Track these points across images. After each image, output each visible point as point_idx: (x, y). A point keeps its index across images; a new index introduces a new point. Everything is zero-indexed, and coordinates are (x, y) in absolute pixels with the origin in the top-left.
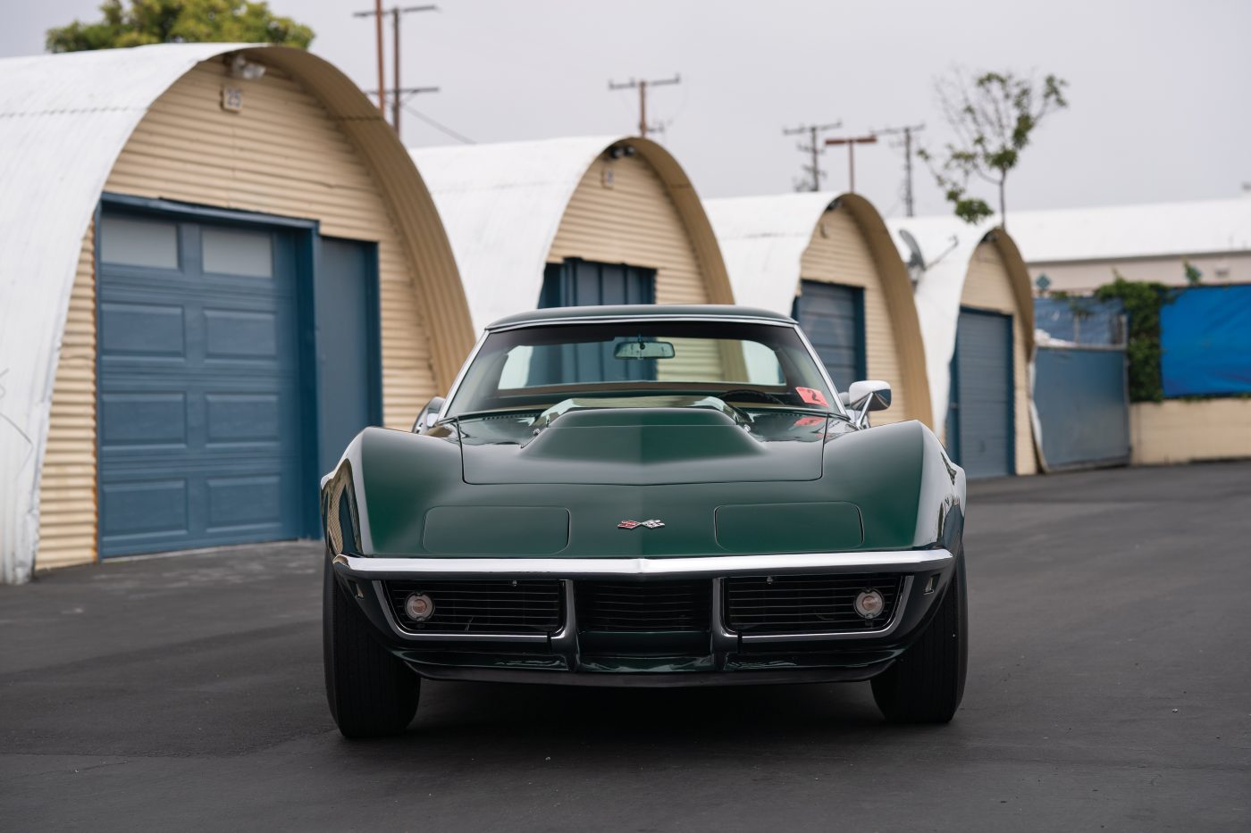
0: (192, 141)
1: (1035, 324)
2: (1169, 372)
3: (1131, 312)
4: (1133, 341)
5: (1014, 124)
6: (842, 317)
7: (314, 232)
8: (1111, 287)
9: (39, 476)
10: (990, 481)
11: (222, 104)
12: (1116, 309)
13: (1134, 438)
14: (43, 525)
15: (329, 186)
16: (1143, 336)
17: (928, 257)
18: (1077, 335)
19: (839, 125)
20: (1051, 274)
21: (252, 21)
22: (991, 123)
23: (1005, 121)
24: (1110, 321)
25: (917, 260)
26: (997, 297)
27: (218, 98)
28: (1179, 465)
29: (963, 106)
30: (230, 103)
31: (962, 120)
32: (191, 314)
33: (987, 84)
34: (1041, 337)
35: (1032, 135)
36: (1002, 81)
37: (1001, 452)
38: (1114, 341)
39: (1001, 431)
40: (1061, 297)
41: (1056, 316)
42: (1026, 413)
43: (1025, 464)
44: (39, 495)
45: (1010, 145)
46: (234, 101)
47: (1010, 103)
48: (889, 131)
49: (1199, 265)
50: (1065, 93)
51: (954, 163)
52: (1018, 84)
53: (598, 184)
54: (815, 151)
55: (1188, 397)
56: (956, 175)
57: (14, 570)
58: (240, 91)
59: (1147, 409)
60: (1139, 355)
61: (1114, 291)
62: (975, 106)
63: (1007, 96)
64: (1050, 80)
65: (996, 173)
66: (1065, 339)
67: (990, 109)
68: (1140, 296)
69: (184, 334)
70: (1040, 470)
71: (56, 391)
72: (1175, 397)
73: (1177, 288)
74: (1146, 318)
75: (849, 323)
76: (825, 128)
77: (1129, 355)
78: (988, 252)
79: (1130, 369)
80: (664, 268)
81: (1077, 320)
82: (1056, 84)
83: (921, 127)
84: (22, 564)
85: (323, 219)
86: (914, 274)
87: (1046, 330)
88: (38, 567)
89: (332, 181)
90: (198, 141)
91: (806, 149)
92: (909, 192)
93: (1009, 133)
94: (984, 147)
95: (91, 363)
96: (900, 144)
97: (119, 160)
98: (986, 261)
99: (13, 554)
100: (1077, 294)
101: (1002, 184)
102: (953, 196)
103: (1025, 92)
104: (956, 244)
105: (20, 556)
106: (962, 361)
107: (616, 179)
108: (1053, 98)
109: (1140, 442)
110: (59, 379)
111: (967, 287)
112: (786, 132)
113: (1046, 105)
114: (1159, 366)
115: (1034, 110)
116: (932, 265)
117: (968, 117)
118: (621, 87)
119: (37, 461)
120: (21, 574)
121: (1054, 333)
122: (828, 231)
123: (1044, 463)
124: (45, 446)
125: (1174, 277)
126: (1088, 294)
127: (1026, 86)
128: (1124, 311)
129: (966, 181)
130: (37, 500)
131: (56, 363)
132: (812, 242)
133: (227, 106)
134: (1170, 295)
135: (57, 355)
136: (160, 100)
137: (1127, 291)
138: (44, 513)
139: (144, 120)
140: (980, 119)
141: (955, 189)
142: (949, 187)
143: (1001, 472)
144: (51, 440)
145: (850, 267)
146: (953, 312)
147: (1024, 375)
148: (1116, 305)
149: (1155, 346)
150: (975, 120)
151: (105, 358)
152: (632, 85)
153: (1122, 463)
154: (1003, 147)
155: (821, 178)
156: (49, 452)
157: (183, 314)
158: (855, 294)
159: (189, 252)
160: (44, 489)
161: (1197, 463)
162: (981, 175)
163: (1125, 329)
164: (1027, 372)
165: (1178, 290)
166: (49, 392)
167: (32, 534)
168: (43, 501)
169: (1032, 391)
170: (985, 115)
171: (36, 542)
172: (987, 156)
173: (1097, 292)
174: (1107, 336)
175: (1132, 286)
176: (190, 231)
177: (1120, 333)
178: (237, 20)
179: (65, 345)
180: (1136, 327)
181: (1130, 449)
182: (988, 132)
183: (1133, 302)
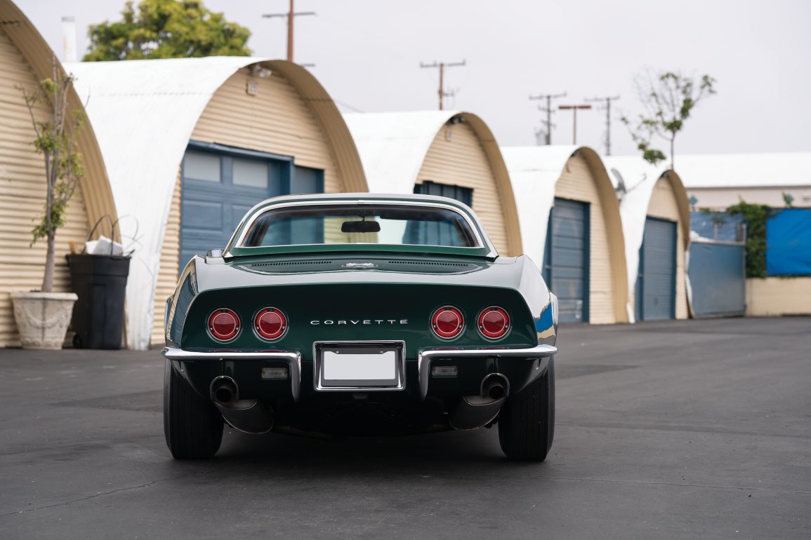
0: (231, 111)
1: (691, 228)
2: (771, 260)
3: (749, 223)
4: (750, 240)
5: (681, 104)
6: (577, 220)
7: (291, 163)
8: (737, 206)
9: (154, 294)
10: (660, 321)
11: (247, 91)
12: (740, 220)
13: (748, 300)
14: (156, 320)
15: (300, 137)
16: (756, 237)
17: (628, 185)
18: (716, 236)
19: (565, 95)
20: (697, 195)
21: (214, 25)
22: (667, 103)
23: (675, 102)
24: (736, 228)
25: (622, 187)
26: (668, 210)
27: (244, 87)
28: (775, 317)
29: (650, 92)
30: (251, 90)
31: (649, 101)
32: (226, 207)
33: (666, 79)
34: (694, 236)
35: (692, 112)
36: (675, 78)
37: (667, 305)
38: (738, 239)
39: (668, 293)
40: (706, 212)
41: (704, 224)
42: (683, 281)
43: (681, 313)
44: (154, 304)
45: (678, 117)
46: (253, 89)
47: (680, 91)
48: (596, 99)
49: (793, 194)
50: (715, 86)
51: (644, 126)
52: (685, 80)
53: (443, 138)
54: (549, 111)
55: (782, 275)
56: (644, 134)
57: (139, 343)
58: (256, 83)
59: (756, 283)
60: (753, 249)
61: (739, 209)
62: (657, 92)
63: (678, 87)
64: (705, 78)
65: (669, 134)
66: (709, 237)
67: (667, 94)
68: (754, 213)
69: (222, 219)
70: (690, 317)
71: (164, 248)
72: (774, 275)
73: (777, 209)
74: (758, 226)
75: (581, 224)
76: (556, 96)
77: (747, 249)
78: (664, 184)
79: (747, 257)
80: (478, 188)
81: (716, 226)
82: (709, 80)
83: (617, 98)
84: (144, 340)
85: (296, 156)
86: (619, 195)
87: (697, 232)
88: (153, 343)
89: (302, 134)
90: (235, 111)
91: (543, 109)
92: (608, 139)
93: (678, 110)
94: (662, 118)
95: (177, 233)
96: (603, 108)
97: (198, 122)
98: (663, 188)
99: (139, 335)
100: (716, 210)
101: (672, 141)
102: (642, 147)
103: (689, 85)
104: (645, 178)
105: (143, 336)
106: (646, 248)
107: (453, 136)
108: (707, 88)
109: (751, 303)
110: (165, 241)
111: (652, 204)
112: (531, 98)
113: (701, 93)
114: (765, 256)
115: (694, 96)
116: (630, 190)
117: (653, 99)
118: (427, 66)
119: (153, 285)
120: (143, 346)
121: (701, 234)
122: (571, 168)
123: (693, 312)
124: (157, 277)
125: (776, 201)
126: (723, 210)
127: (689, 82)
128: (744, 222)
129: (650, 138)
130: (152, 306)
131: (163, 233)
132: (562, 175)
133: (250, 92)
134: (773, 212)
135: (165, 228)
136: (219, 89)
137: (747, 209)
138: (156, 314)
139: (212, 100)
140: (660, 100)
141: (643, 143)
142: (639, 141)
143: (667, 317)
144: (160, 274)
145: (583, 190)
146: (643, 219)
147: (683, 258)
148: (740, 218)
149: (763, 244)
150: (657, 101)
151: (185, 230)
152: (435, 65)
153: (740, 315)
154: (674, 118)
155: (552, 128)
156: (159, 281)
157: (222, 207)
158: (585, 206)
159: (225, 173)
160: (156, 301)
161: (786, 316)
162: (660, 135)
163: (745, 233)
164: (685, 257)
165: (779, 211)
166: (160, 248)
167: (150, 325)
168: (156, 307)
169: (687, 268)
170: (664, 98)
171: (151, 329)
172: (664, 124)
173: (728, 209)
174: (733, 236)
175: (750, 206)
176: (227, 161)
177: (742, 235)
178: (205, 24)
179: (169, 223)
180: (751, 232)
181: (745, 306)
182: (665, 109)
183: (751, 217)
